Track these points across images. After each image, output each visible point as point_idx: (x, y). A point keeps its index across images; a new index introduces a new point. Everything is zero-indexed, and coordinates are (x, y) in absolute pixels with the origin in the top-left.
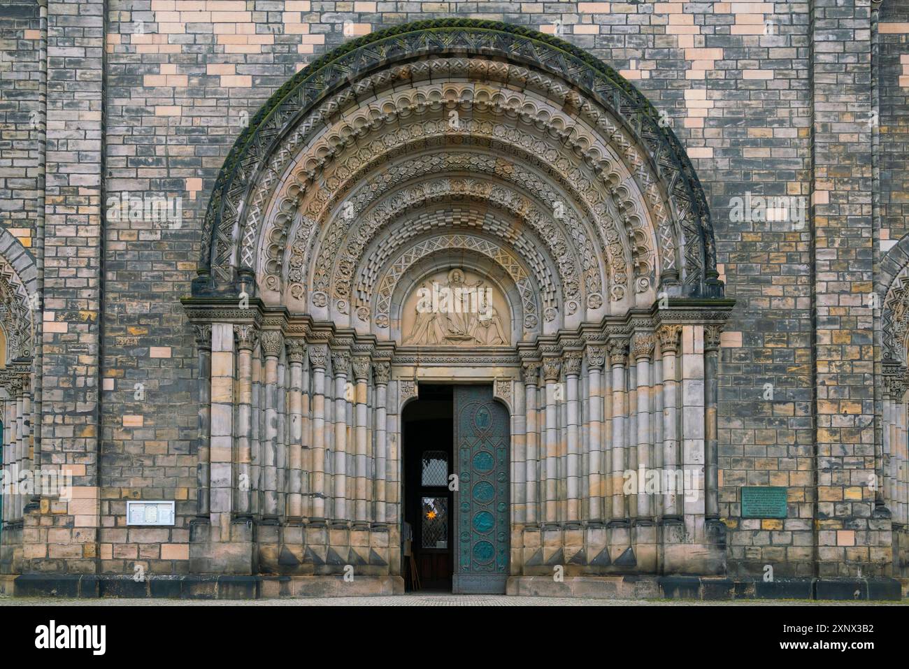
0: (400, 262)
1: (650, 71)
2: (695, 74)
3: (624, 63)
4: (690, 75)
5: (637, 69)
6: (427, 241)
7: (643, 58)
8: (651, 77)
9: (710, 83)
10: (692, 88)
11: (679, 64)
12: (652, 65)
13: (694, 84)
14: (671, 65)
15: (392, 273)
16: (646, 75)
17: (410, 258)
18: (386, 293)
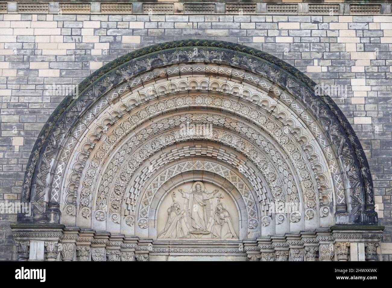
0: (157, 180)
1: (328, 67)
2: (358, 68)
3: (309, 62)
4: (354, 69)
5: (319, 65)
6: (177, 165)
7: (322, 58)
8: (328, 71)
9: (368, 75)
10: (356, 78)
11: (347, 62)
12: (328, 63)
13: (357, 75)
14: (342, 63)
15: (151, 188)
16: (325, 69)
17: (164, 177)
18: (146, 203)
